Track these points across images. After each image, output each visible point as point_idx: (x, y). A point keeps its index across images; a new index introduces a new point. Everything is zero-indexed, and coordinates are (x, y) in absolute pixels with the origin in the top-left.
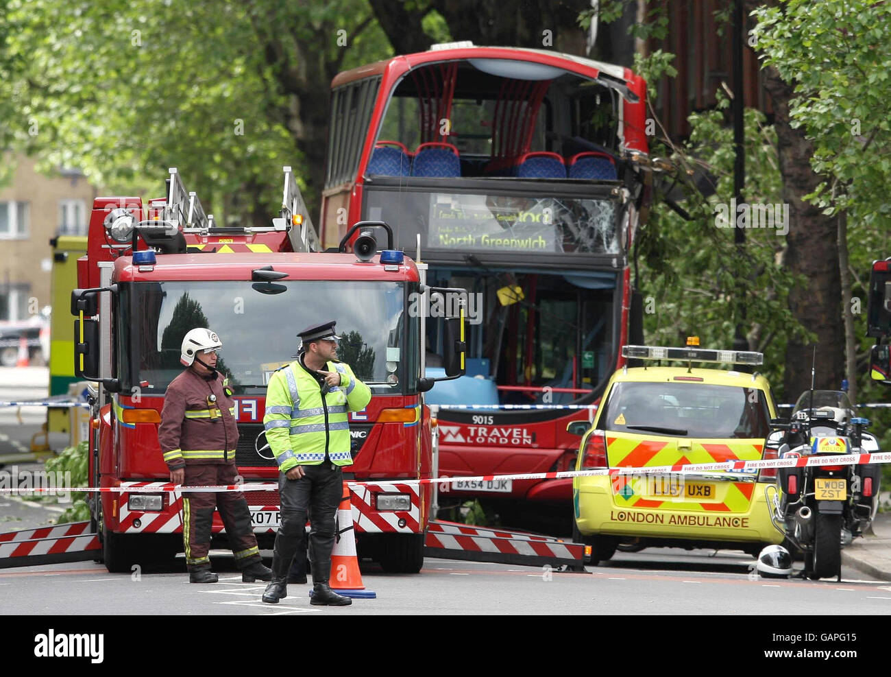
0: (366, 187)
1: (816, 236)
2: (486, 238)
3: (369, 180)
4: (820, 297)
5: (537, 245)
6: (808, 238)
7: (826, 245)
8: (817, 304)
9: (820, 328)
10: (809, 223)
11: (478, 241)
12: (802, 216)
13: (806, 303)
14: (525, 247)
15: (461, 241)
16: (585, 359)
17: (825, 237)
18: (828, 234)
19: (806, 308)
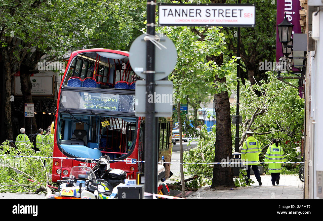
0: (62, 90)
1: (223, 109)
2: (98, 106)
3: (63, 88)
4: (224, 127)
5: (113, 109)
6: (220, 110)
7: (226, 112)
8: (223, 128)
9: (224, 135)
10: (221, 106)
11: (95, 107)
12: (219, 104)
13: (220, 128)
14: (109, 109)
15: (90, 107)
16: (129, 144)
17: (225, 110)
18: (226, 109)
19: (220, 130)
